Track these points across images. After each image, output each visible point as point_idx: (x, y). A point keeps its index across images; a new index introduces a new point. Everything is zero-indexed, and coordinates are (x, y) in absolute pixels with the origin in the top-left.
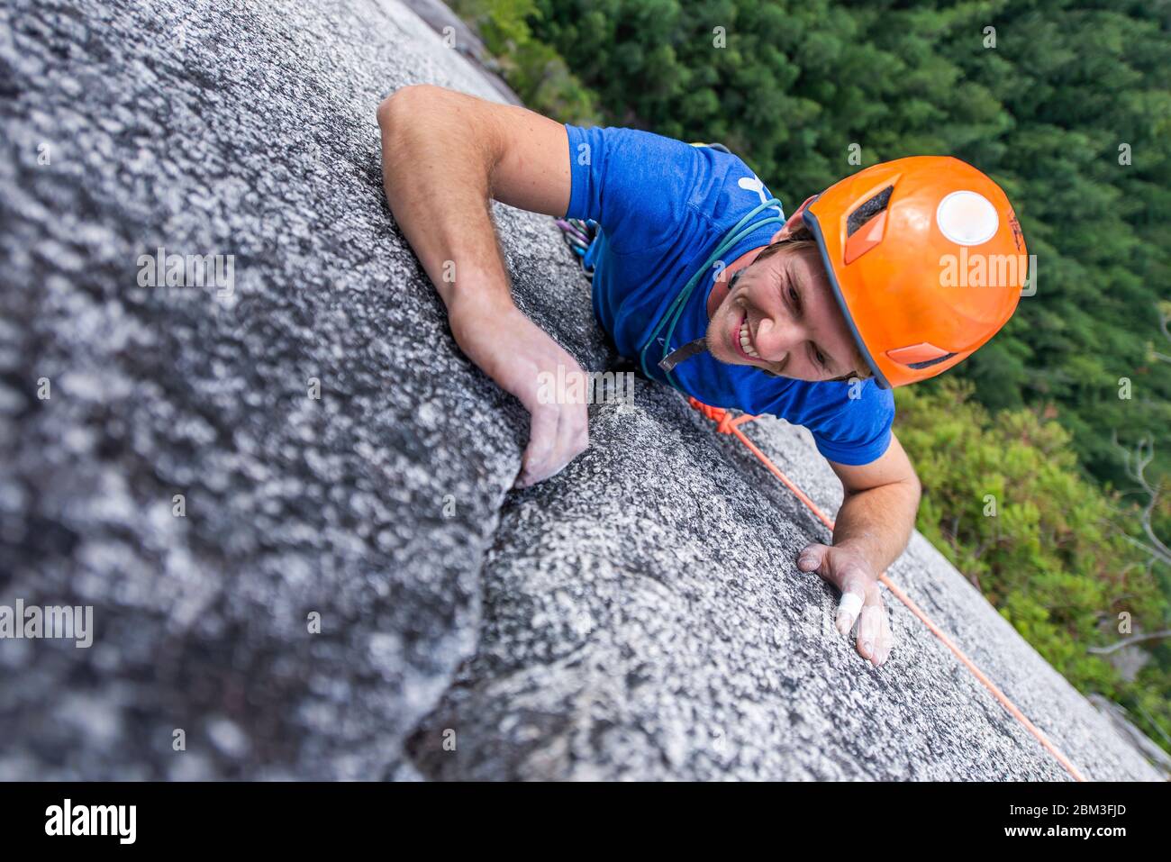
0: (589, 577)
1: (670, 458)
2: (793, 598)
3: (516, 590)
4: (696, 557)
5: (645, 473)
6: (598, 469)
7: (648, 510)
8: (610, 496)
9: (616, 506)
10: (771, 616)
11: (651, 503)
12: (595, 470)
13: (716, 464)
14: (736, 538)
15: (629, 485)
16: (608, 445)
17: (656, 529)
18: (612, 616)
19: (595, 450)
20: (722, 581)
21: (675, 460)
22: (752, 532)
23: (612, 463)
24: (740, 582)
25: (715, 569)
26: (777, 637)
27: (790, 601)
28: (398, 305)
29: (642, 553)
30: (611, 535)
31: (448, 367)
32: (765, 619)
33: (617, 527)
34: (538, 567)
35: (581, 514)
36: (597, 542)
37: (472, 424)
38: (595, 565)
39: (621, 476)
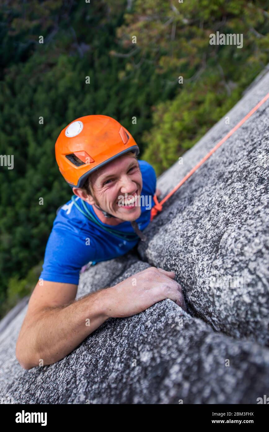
0: (222, 271)
1: (168, 231)
2: (222, 182)
3: (232, 309)
4: (209, 221)
5: (175, 241)
6: (173, 262)
7: (190, 241)
8: (184, 257)
9: (188, 255)
10: (231, 190)
11: (187, 239)
12: (174, 263)
13: (171, 213)
14: (200, 205)
15: (179, 249)
16: (164, 257)
17: (197, 238)
18: (241, 261)
19: (165, 263)
20: (218, 210)
21: (170, 229)
22: (197, 199)
23: (170, 256)
24: (218, 202)
25: (213, 213)
26: (240, 187)
27: (224, 183)
28: (97, 361)
29: (209, 244)
30: (201, 258)
31: (126, 336)
32: (233, 192)
33: (198, 255)
34: (219, 296)
35: (193, 271)
36: (205, 266)
37: (151, 328)
38: (216, 268)
39: (176, 252)
